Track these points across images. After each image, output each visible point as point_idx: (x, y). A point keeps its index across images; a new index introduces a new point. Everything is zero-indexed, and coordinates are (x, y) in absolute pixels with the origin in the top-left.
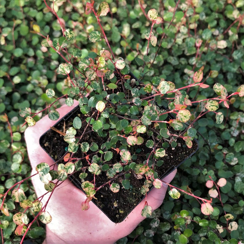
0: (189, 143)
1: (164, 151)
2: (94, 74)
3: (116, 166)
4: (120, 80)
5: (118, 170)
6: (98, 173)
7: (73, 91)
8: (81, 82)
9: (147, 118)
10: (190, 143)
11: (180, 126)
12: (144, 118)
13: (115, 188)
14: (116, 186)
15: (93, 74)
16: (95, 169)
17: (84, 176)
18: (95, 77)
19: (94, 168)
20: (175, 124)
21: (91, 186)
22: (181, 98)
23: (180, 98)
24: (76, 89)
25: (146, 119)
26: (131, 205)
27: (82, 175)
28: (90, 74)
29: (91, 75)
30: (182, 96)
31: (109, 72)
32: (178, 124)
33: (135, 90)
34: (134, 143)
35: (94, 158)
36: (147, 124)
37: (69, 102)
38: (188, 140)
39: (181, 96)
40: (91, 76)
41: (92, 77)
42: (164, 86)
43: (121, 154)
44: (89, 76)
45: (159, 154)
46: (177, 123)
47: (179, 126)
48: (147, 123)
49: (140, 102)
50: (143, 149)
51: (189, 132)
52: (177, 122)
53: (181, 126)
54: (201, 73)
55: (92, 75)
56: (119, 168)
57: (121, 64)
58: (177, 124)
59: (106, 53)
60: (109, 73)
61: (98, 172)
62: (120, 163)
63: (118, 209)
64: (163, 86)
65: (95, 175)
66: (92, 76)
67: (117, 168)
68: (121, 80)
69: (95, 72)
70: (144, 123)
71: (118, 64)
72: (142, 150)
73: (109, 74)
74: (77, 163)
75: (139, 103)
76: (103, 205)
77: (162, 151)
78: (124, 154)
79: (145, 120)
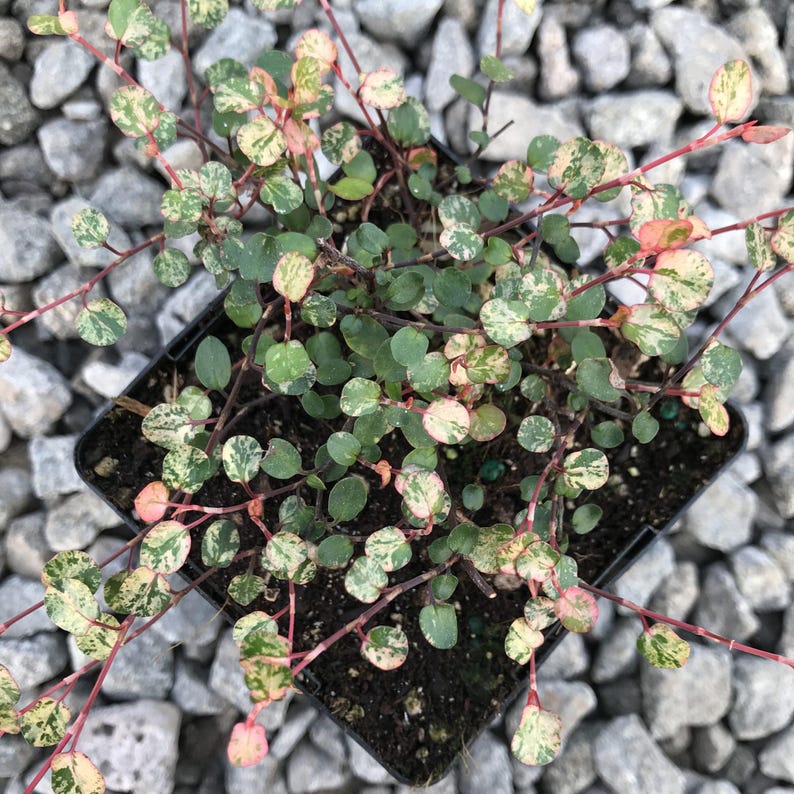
0: (715, 415)
1: (603, 462)
2: (275, 139)
3: (379, 542)
4: (390, 174)
5: (389, 559)
6: (303, 576)
7: (169, 209)
8: (212, 175)
9: (507, 311)
10: (719, 414)
11: (666, 335)
12: (492, 311)
13: (388, 650)
14: (392, 640)
15: (270, 139)
16: (287, 557)
17: (250, 590)
18: (278, 151)
19: (285, 555)
20: (642, 328)
21: (273, 647)
22: (661, 207)
23: (656, 205)
24: (184, 199)
25: (504, 315)
26: (480, 706)
27: (241, 587)
28: (258, 141)
29: (262, 144)
30: (666, 196)
31: (338, 132)
32: (654, 326)
33: (456, 205)
34: (455, 433)
35: (288, 510)
36: (511, 337)
37: (168, 265)
38: (709, 399)
39: (659, 197)
40: (262, 148)
41: (265, 153)
42: (578, 164)
43: (401, 485)
44: (254, 145)
45: (581, 475)
46: (650, 322)
47: (660, 337)
48: (509, 332)
49: (475, 243)
50: (509, 462)
51: (709, 366)
52: (652, 317)
53: (671, 336)
54: (742, 75)
55: (266, 143)
56: (390, 552)
57: (387, 87)
58: (650, 327)
59: (316, 41)
60: (339, 136)
61: (306, 571)
62: (396, 530)
63: (424, 725)
64: (573, 161)
65: (295, 585)
66: (266, 149)
67: (382, 549)
68: (395, 174)
69: (279, 133)
70: (495, 333)
71: (374, 88)
72: (508, 467)
73: (338, 140)
74: (217, 532)
75: (470, 247)
76: (359, 711)
77: (595, 463)
78: (416, 487)
79: (501, 318)
